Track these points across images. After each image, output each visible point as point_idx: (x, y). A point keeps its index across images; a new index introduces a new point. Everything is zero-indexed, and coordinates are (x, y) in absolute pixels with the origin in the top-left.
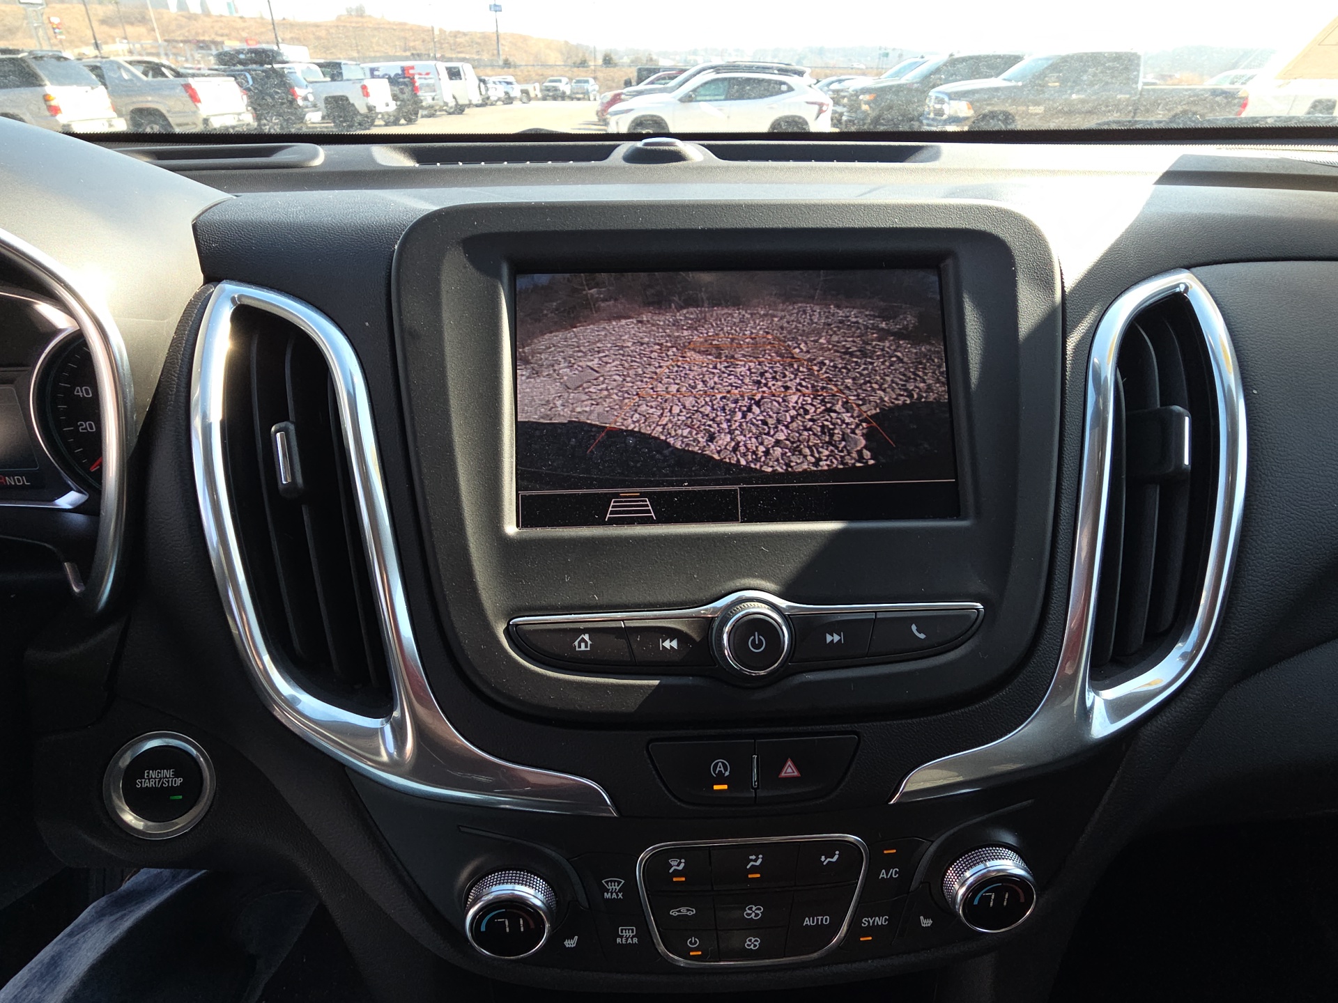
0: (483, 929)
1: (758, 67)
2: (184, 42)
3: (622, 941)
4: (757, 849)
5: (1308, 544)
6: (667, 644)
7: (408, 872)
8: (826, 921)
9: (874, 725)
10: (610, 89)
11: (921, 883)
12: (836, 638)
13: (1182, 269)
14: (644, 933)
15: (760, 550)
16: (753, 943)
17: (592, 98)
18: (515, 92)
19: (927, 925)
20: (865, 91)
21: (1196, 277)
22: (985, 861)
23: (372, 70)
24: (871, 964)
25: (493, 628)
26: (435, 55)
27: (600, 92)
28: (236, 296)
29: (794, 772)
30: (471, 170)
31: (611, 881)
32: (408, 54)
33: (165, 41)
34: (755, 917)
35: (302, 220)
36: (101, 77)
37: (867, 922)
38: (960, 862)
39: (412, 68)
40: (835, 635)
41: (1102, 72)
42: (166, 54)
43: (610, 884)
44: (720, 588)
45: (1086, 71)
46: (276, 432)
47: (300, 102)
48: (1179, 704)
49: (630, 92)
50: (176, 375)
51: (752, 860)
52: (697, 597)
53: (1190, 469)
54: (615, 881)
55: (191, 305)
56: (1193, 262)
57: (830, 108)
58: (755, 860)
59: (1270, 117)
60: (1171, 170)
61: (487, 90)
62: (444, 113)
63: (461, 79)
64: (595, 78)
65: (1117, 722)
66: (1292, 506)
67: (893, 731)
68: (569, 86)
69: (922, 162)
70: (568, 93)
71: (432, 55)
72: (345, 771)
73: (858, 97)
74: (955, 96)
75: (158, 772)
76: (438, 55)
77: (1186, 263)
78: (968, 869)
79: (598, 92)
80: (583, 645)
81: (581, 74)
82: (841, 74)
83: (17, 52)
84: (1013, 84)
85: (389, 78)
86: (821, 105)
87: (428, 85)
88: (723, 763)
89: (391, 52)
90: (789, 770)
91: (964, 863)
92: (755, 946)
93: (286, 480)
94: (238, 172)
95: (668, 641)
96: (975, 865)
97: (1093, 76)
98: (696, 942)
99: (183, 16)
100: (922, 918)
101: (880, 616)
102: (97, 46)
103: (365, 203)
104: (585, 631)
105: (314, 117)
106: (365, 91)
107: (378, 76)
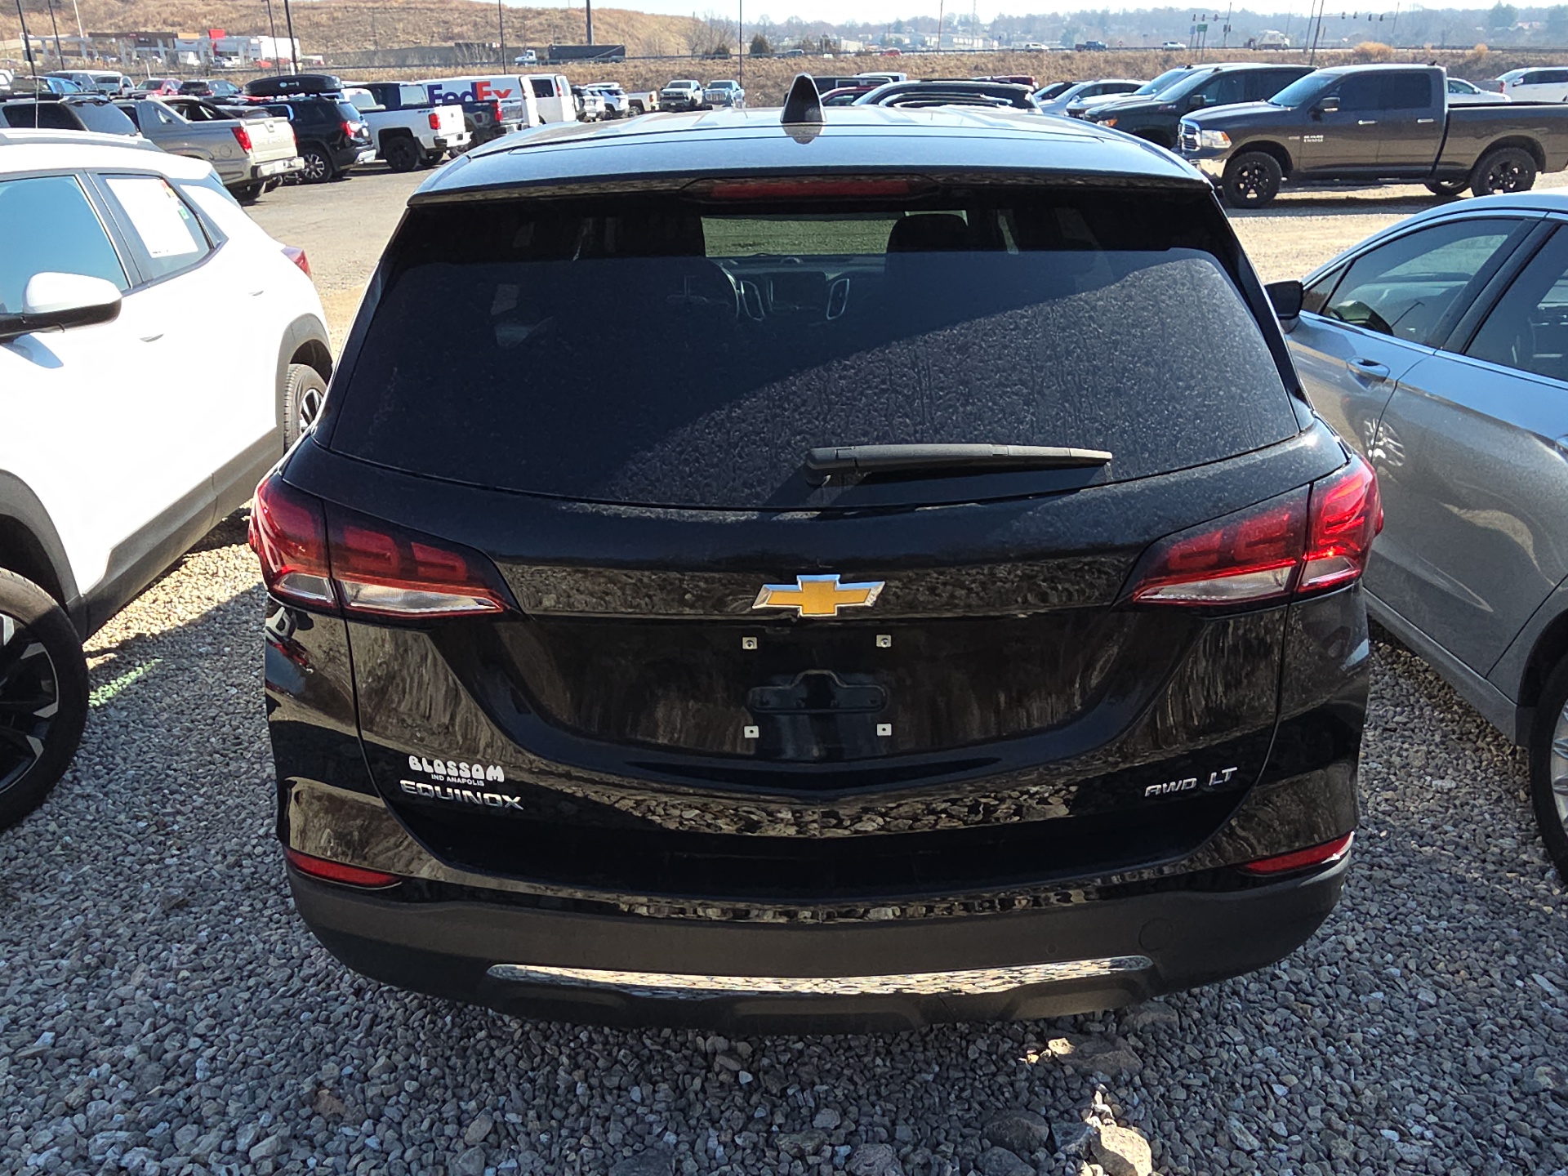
18: (622, 103)
20: (1104, 115)
23: (432, 89)
39: (488, 84)
47: (353, 138)
63: (552, 95)
68: (700, 93)
70: (699, 101)
81: (716, 68)
87: (513, 109)
105: (368, 156)
106: (434, 122)
107: (439, 96)
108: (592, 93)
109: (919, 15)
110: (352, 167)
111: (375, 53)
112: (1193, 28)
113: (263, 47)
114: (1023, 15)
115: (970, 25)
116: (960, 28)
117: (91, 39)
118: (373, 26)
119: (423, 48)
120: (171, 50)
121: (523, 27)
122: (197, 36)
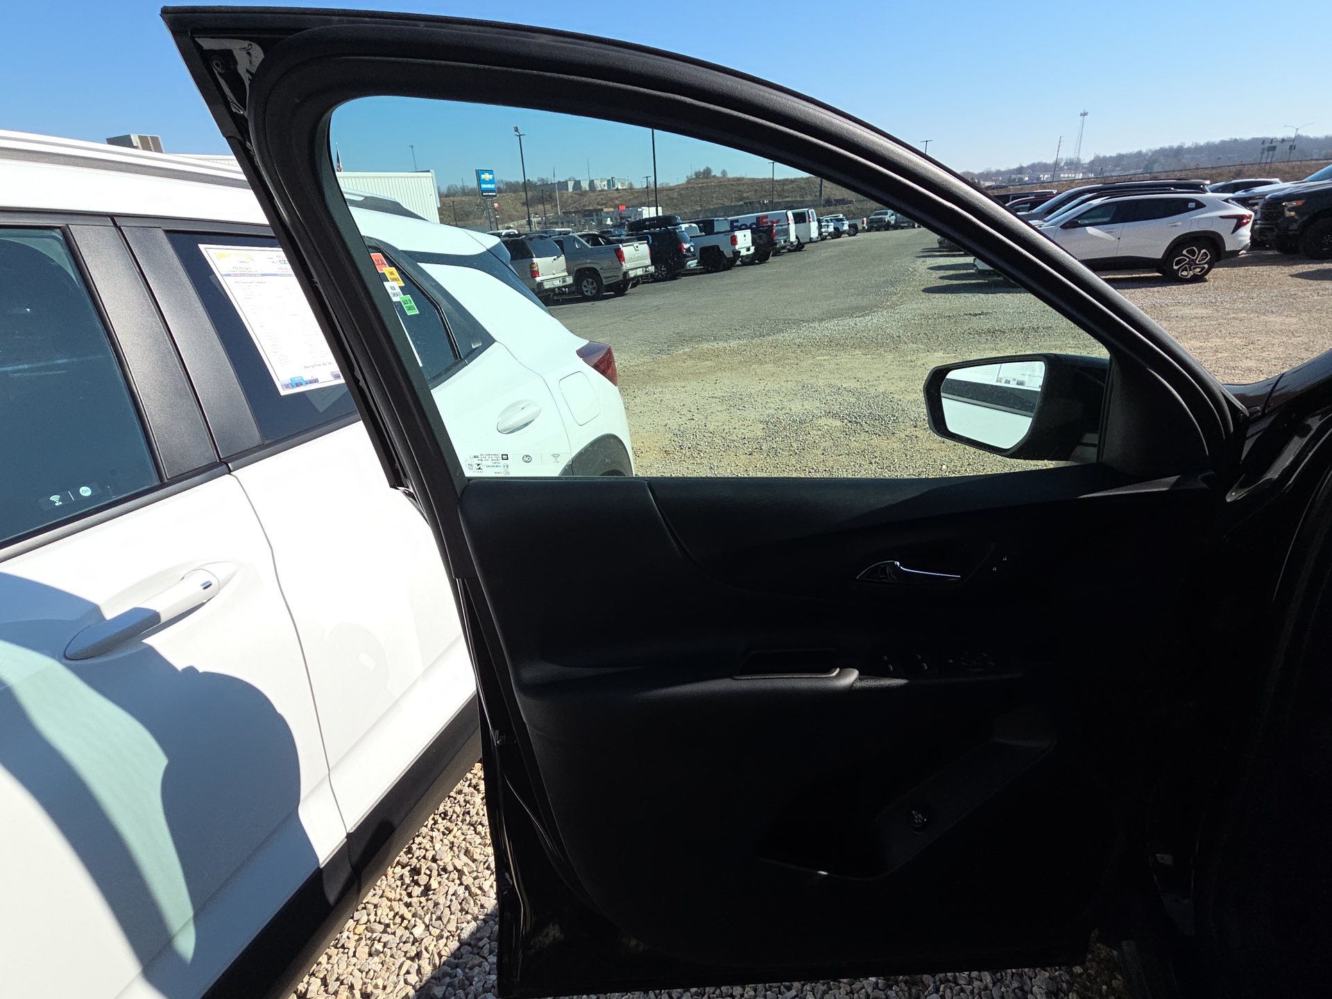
2: (574, 212)
18: (844, 227)
20: (1290, 197)
23: (732, 222)
39: (766, 217)
62: (786, 250)
68: (894, 217)
70: (892, 223)
86: (1240, 219)
87: (782, 230)
99: (576, 194)
105: (692, 264)
106: (734, 241)
107: (737, 227)
108: (827, 221)
109: (1036, 161)
110: (682, 271)
111: (700, 211)
112: (1263, 149)
113: (644, 212)
114: (1114, 154)
115: (1073, 165)
116: (1065, 167)
117: (563, 215)
118: (700, 197)
119: (727, 206)
120: (599, 218)
121: (783, 190)
122: (612, 209)
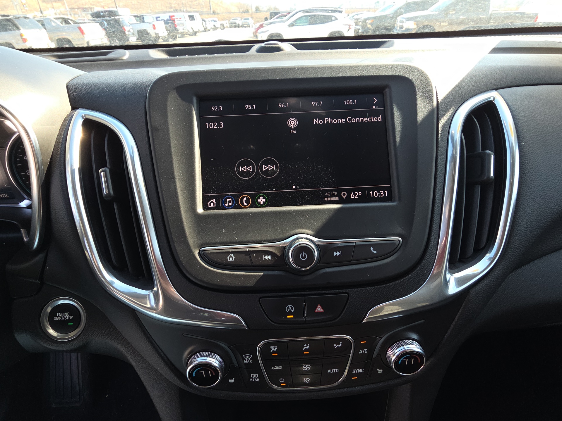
0: (194, 375)
1: (322, 10)
2: (78, 9)
3: (252, 380)
4: (307, 342)
5: (546, 209)
6: (266, 257)
7: (163, 353)
8: (337, 371)
9: (354, 290)
10: (258, 22)
11: (377, 355)
12: (338, 254)
13: (493, 90)
14: (261, 376)
15: (306, 217)
16: (307, 380)
17: (251, 26)
18: (218, 25)
19: (380, 372)
20: (369, 19)
21: (499, 93)
22: (404, 345)
23: (157, 18)
24: (357, 388)
25: (193, 252)
26: (183, 10)
27: (254, 24)
28: (83, 115)
29: (321, 310)
30: (191, 58)
31: (247, 356)
32: (172, 10)
33: (70, 8)
34: (307, 369)
35: (111, 81)
36: (43, 25)
37: (354, 371)
38: (393, 346)
39: (174, 16)
40: (338, 252)
41: (465, 5)
42: (70, 14)
43: (246, 357)
44: (289, 233)
45: (458, 4)
46: (101, 172)
47: (127, 33)
48: (488, 279)
49: (267, 23)
50: (59, 149)
51: (305, 346)
52: (279, 237)
53: (493, 178)
54: (248, 356)
55: (65, 120)
56: (498, 87)
57: (353, 27)
58: (306, 347)
59: (540, 23)
60: (497, 47)
61: (206, 24)
62: (188, 35)
63: (194, 20)
64: (252, 18)
65: (460, 287)
66: (539, 193)
67: (363, 292)
68: (241, 21)
69: (386, 48)
70: (240, 25)
71: (182, 10)
72: (135, 312)
73: (366, 21)
74: (408, 19)
75: (63, 314)
76: (185, 10)
77: (495, 87)
78: (396, 349)
79: (253, 23)
80: (231, 258)
81: (246, 16)
82: (359, 11)
83: (8, 16)
84: (434, 13)
85: (164, 21)
86: (350, 26)
87: (181, 23)
88: (291, 307)
89: (165, 9)
90: (319, 309)
91: (395, 347)
92: (308, 381)
93: (106, 192)
94: (92, 63)
95: (267, 256)
96: (399, 347)
97: (461, 7)
98: (283, 380)
100: (378, 369)
101: (357, 244)
102: (41, 12)
103: (139, 73)
104: (232, 253)
107: (159, 20)
